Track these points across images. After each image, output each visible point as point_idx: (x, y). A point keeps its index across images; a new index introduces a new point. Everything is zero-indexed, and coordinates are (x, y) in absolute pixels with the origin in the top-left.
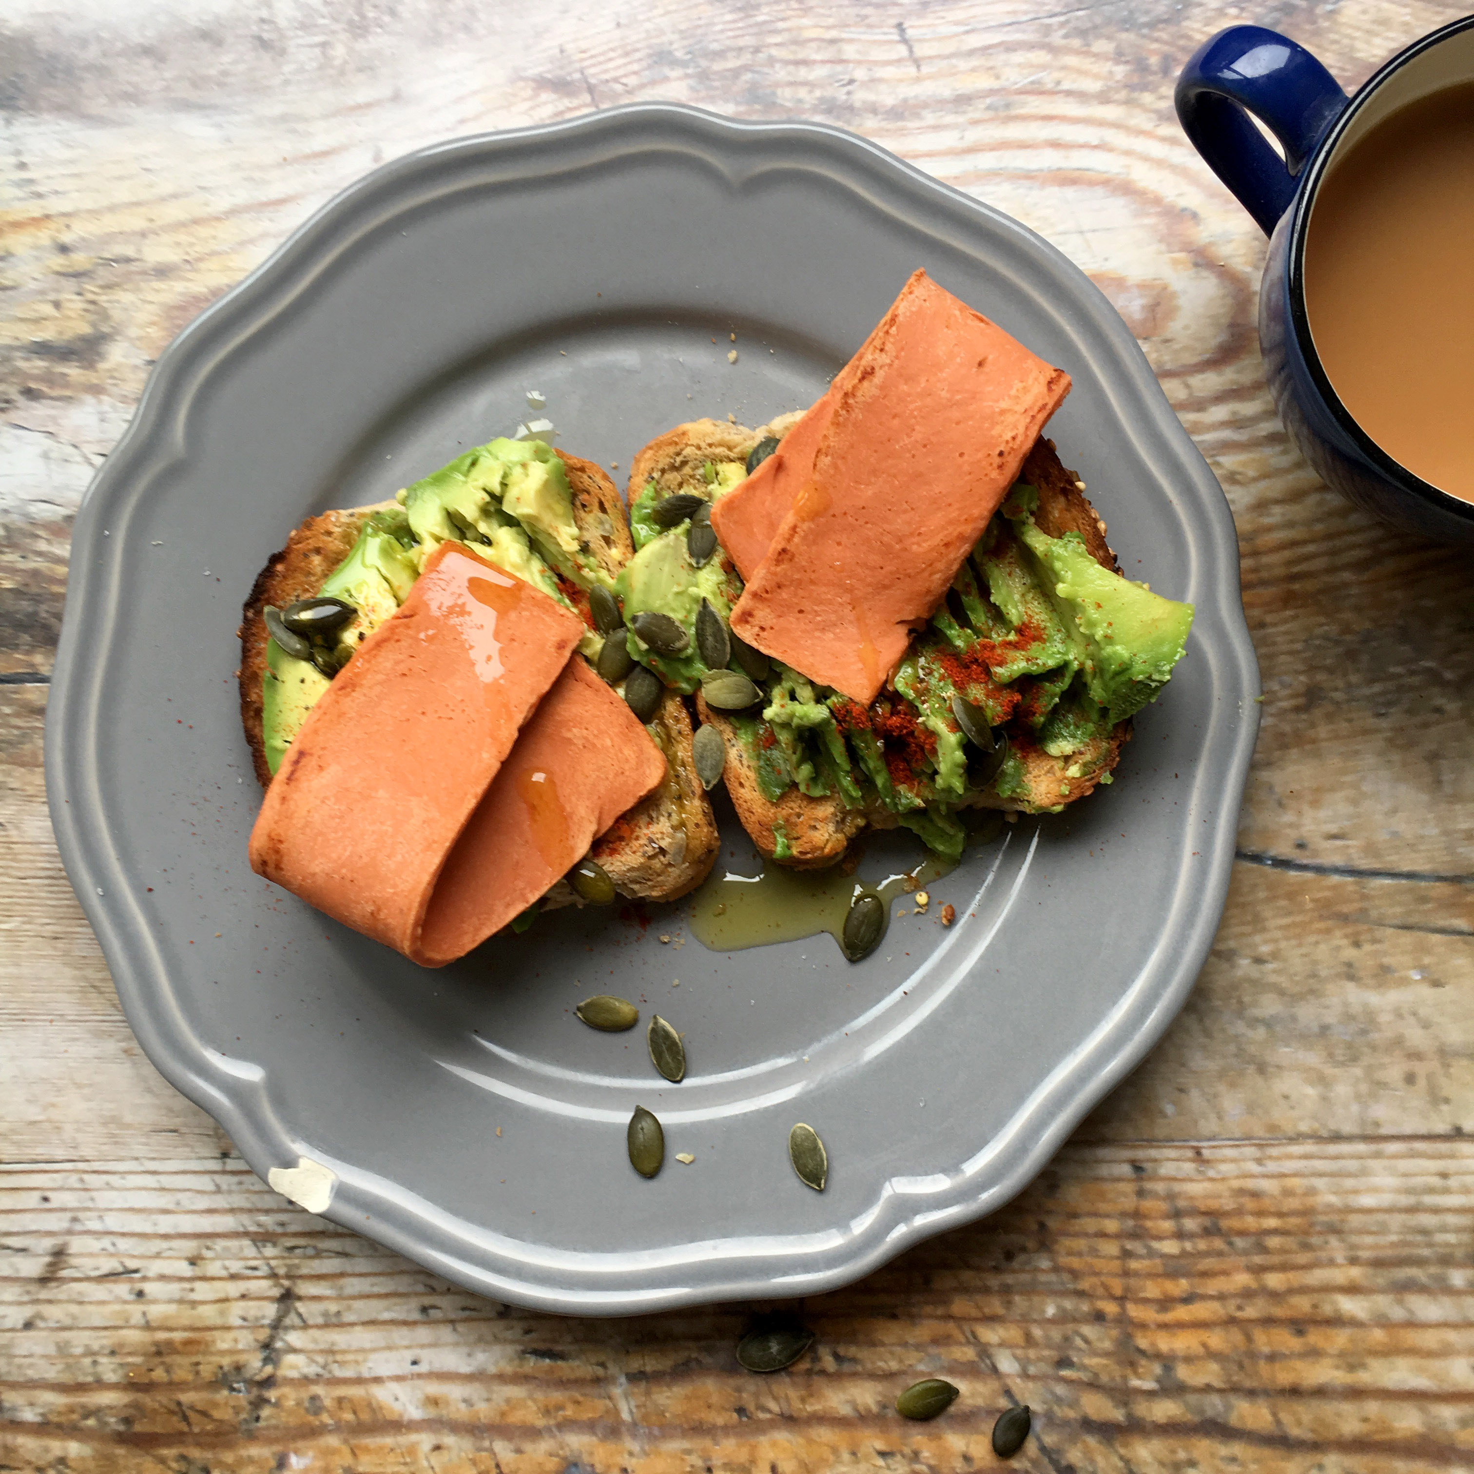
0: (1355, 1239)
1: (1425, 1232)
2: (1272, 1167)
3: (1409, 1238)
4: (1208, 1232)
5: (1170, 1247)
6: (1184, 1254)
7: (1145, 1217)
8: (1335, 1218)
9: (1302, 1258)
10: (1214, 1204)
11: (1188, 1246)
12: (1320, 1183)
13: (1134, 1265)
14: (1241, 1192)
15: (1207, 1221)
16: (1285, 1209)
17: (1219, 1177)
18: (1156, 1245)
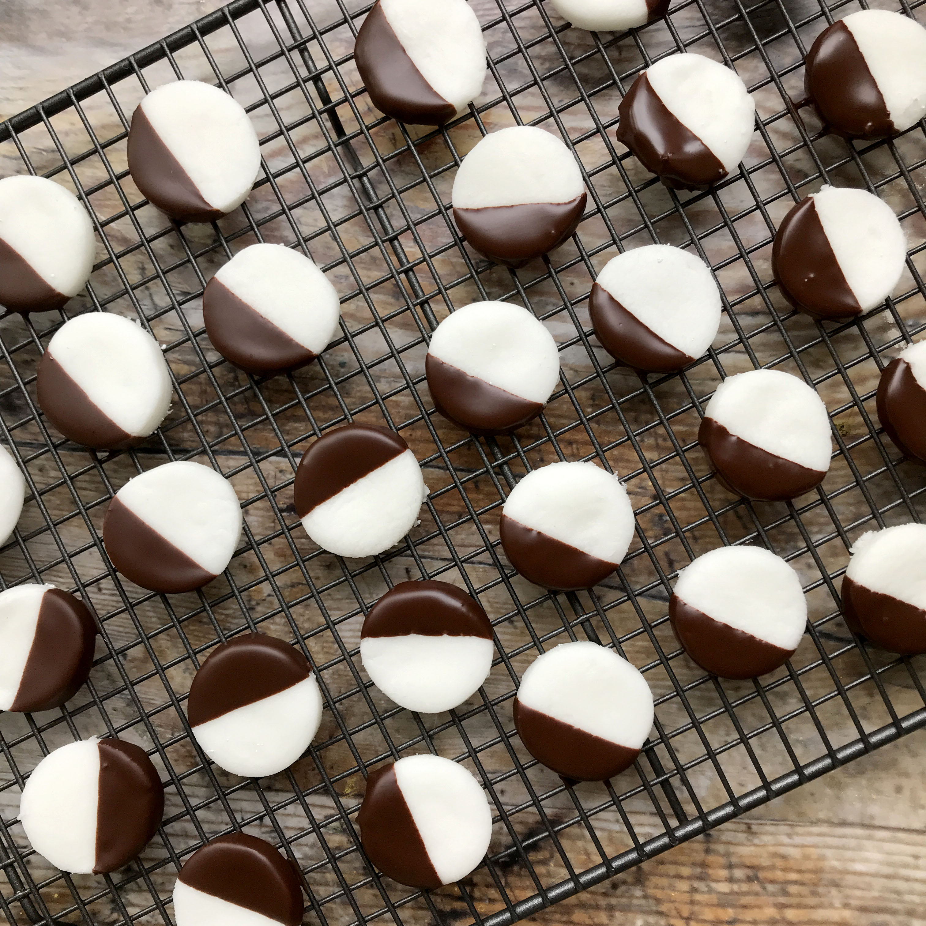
0: (848, 892)
1: (898, 892)
2: (797, 840)
3: (887, 895)
4: (749, 879)
5: (724, 887)
6: (732, 893)
7: (708, 866)
8: (837, 877)
9: (812, 901)
10: (755, 862)
11: (736, 887)
12: (829, 853)
13: (698, 897)
14: (775, 855)
15: (750, 873)
16: (803, 868)
17: (761, 844)
18: (714, 885)
